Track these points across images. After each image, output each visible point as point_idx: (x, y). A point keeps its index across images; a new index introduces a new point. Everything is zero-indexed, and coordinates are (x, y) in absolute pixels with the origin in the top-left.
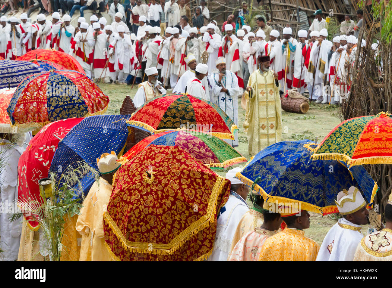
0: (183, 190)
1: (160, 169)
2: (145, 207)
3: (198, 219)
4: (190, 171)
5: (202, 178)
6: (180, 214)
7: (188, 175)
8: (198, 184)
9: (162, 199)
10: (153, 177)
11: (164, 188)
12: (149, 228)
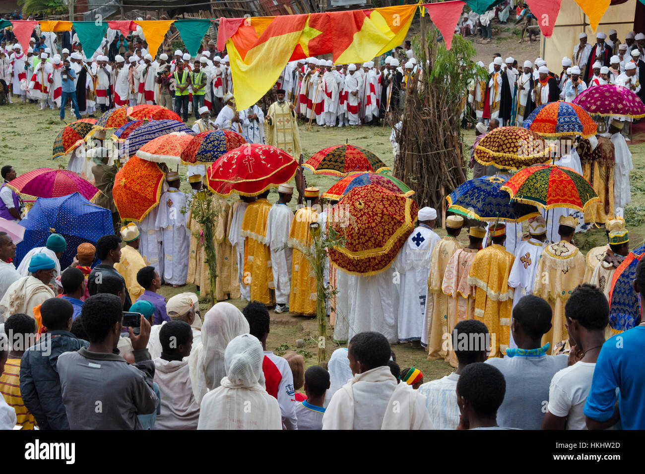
0: (386, 208)
1: (366, 198)
2: (362, 224)
3: (401, 226)
4: (388, 196)
5: (396, 199)
6: (388, 225)
7: (387, 198)
8: (395, 204)
9: (373, 217)
10: (363, 204)
11: (373, 209)
12: (368, 239)
